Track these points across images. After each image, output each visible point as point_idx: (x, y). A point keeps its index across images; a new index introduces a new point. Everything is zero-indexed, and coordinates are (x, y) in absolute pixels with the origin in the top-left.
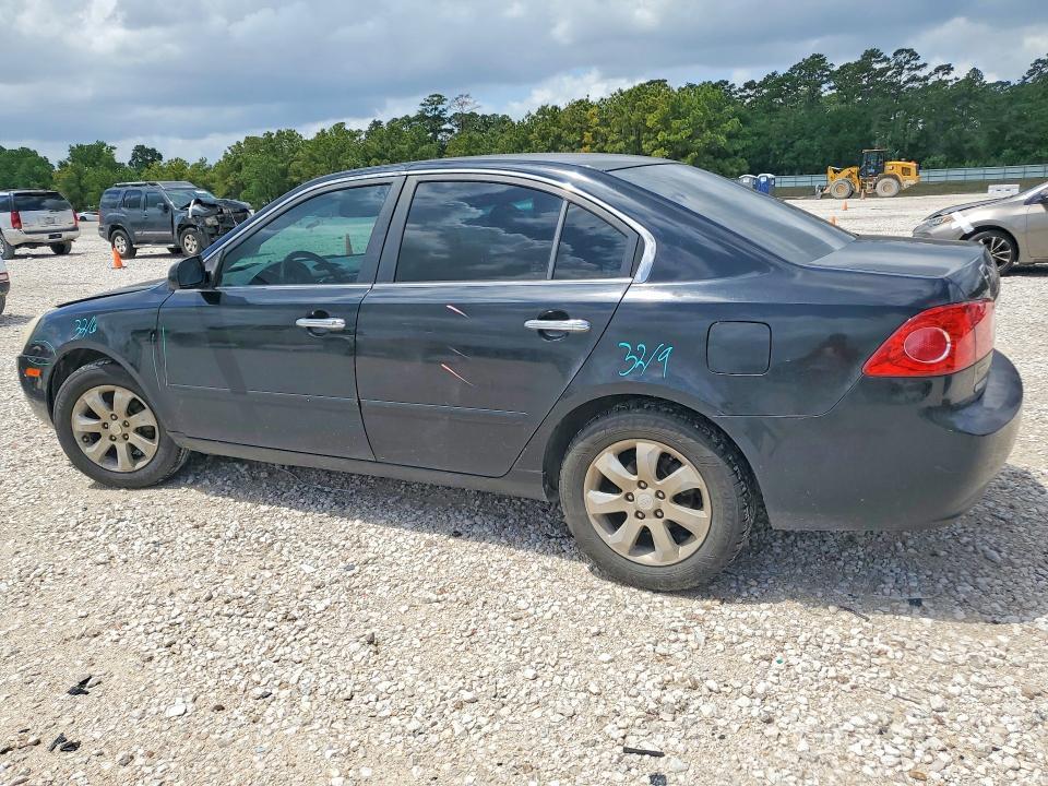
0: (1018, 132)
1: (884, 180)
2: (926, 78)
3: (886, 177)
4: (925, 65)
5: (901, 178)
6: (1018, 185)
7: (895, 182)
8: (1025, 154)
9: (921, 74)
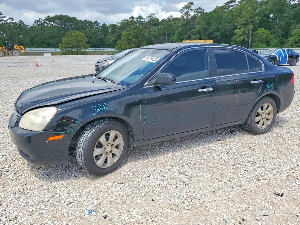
0: (37, 39)
1: (15, 51)
2: (6, 21)
3: (15, 50)
4: (5, 17)
5: (20, 50)
6: (51, 54)
7: (18, 52)
8: (40, 45)
9: (5, 19)
